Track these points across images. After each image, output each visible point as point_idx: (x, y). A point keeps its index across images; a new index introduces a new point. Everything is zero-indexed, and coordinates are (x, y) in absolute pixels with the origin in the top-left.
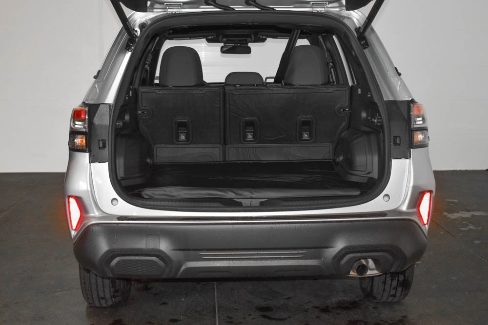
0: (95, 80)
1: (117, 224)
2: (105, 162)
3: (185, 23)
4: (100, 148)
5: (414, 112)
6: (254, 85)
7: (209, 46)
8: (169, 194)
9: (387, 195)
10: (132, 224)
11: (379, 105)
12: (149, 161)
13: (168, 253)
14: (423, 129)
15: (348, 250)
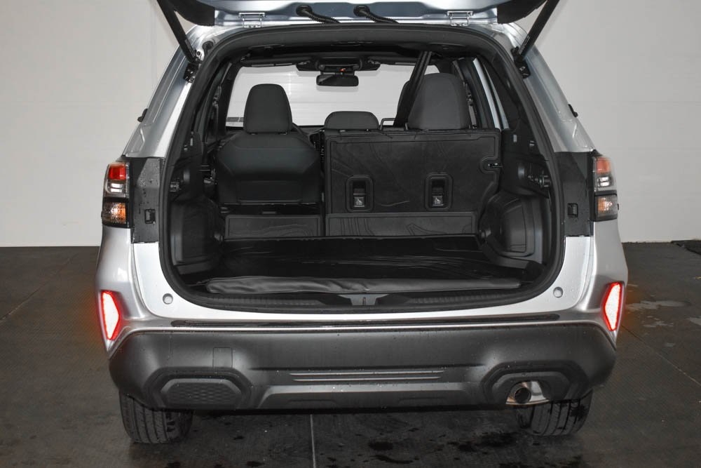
0: (139, 123)
1: (172, 331)
2: (154, 242)
3: (268, 42)
4: (146, 222)
5: (598, 169)
6: (365, 130)
7: (300, 76)
8: (246, 286)
9: (559, 289)
10: (192, 331)
11: (546, 159)
12: (217, 237)
13: (244, 374)
14: (611, 194)
15: (503, 369)
